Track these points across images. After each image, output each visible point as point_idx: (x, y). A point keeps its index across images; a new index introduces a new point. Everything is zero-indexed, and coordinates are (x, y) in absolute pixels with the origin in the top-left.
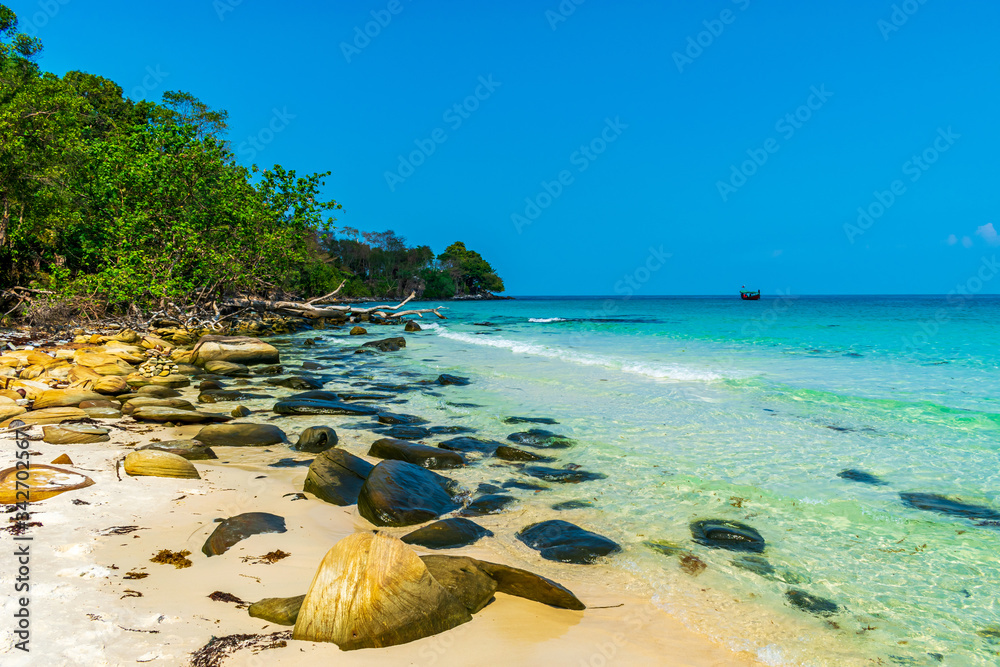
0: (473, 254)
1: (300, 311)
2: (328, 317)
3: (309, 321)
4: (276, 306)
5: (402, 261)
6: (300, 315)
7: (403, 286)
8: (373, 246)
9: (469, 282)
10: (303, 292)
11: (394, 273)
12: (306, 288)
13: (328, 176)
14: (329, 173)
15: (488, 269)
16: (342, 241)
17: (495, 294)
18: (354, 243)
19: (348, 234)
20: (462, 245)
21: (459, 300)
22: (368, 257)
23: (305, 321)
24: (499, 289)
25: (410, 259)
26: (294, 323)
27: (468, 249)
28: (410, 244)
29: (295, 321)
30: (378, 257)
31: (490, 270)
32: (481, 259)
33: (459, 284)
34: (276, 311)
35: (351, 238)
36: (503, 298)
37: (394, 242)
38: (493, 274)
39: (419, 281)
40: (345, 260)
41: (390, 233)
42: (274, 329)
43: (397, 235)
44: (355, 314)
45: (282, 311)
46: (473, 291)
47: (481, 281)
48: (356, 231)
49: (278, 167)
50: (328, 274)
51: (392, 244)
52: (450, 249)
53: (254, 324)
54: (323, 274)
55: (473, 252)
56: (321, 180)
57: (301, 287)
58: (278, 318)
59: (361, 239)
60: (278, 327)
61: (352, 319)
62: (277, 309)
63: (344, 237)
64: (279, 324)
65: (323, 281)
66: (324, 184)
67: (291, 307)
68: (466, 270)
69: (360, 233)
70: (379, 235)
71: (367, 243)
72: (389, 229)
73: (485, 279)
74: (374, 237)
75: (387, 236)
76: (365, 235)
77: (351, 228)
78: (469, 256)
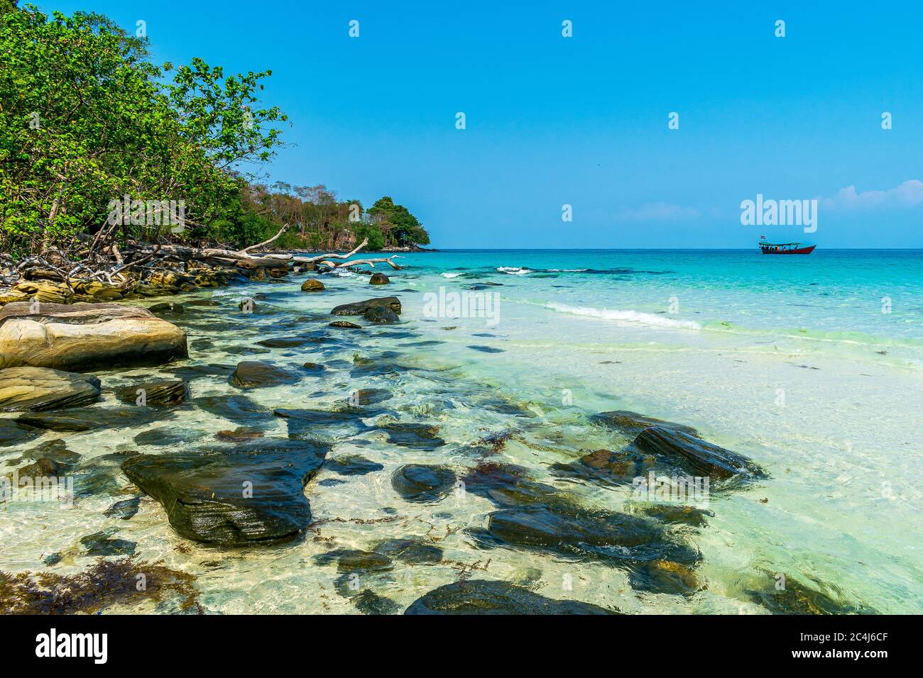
0: (400, 209)
1: (233, 260)
2: (269, 266)
3: (244, 271)
4: (204, 254)
5: (333, 215)
6: (233, 265)
7: (335, 239)
8: (304, 200)
9: (398, 235)
10: (237, 243)
11: (326, 225)
12: (240, 239)
13: (267, 77)
14: (270, 73)
15: (414, 222)
16: (275, 195)
17: (421, 246)
18: (286, 196)
19: (281, 189)
20: (389, 200)
21: (388, 252)
22: (300, 210)
23: (240, 271)
24: (426, 242)
25: (340, 212)
26: (225, 275)
27: (395, 204)
28: (340, 199)
29: (226, 271)
30: (310, 211)
31: (416, 223)
32: (408, 213)
33: (388, 236)
34: (203, 259)
35: (284, 192)
36: (429, 250)
37: (325, 196)
38: (419, 228)
39: (349, 234)
40: (278, 213)
41: (322, 187)
42: (198, 282)
43: (329, 190)
44: (298, 264)
45: (213, 261)
46: (401, 244)
47: (408, 234)
48: (288, 186)
49: (197, 61)
50: (262, 225)
51: (323, 199)
52: (378, 204)
53: (170, 276)
54: (257, 225)
55: (401, 207)
56: (259, 82)
57: (235, 238)
58: (206, 268)
59: (293, 193)
60: (203, 279)
61: (297, 269)
62: (206, 258)
63: (277, 191)
64: (205, 275)
65: (256, 233)
66: (262, 87)
67: (222, 255)
68: (395, 223)
69: (292, 188)
70: (311, 189)
71: (299, 197)
72: (321, 184)
73: (412, 232)
74: (305, 192)
75: (318, 190)
76: (297, 189)
77: (282, 183)
78: (397, 211)
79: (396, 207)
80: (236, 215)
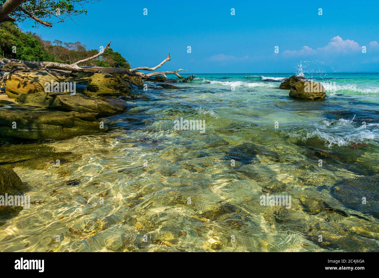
8: (70, 49)
15: (124, 60)
16: (55, 46)
18: (61, 47)
19: (58, 43)
20: (111, 50)
22: (68, 54)
27: (114, 51)
28: (88, 49)
32: (121, 56)
35: (59, 45)
37: (80, 48)
41: (79, 43)
43: (82, 44)
48: (61, 42)
52: (106, 51)
55: (117, 53)
59: (64, 46)
63: (56, 44)
68: (116, 61)
69: (63, 43)
70: (73, 44)
71: (67, 48)
72: (78, 41)
73: (124, 65)
74: (70, 45)
75: (77, 44)
76: (66, 44)
77: (58, 41)
78: (116, 55)
79: (115, 53)
80: (39, 53)
